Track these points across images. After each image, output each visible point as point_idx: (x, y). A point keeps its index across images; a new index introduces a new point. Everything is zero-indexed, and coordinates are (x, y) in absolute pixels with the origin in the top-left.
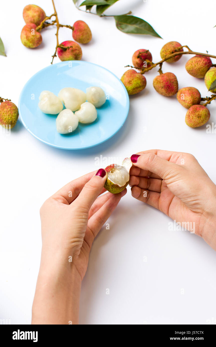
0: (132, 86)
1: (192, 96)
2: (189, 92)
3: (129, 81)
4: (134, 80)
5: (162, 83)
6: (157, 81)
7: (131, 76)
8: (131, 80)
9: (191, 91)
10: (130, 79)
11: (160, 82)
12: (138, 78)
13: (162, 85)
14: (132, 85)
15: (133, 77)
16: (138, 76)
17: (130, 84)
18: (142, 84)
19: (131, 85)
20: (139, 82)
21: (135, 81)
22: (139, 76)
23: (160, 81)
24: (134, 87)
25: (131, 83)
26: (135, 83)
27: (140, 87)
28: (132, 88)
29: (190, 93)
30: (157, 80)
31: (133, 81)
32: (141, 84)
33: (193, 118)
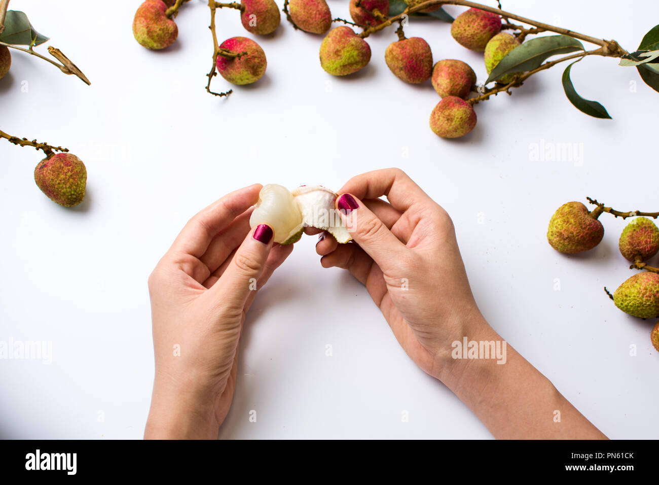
0: (340, 61)
1: (451, 79)
2: (448, 70)
3: (335, 51)
4: (346, 50)
5: (402, 60)
6: (391, 56)
7: (339, 42)
8: (340, 49)
9: (453, 69)
10: (338, 47)
11: (397, 59)
12: (353, 45)
13: (400, 64)
14: (342, 59)
15: (344, 43)
16: (353, 43)
17: (338, 56)
18: (362, 58)
19: (339, 58)
20: (355, 53)
21: (348, 51)
22: (357, 42)
23: (397, 56)
24: (344, 63)
25: (340, 54)
26: (347, 54)
27: (357, 63)
28: (342, 64)
29: (450, 73)
30: (392, 54)
31: (342, 51)
32: (358, 59)
33: (439, 119)
